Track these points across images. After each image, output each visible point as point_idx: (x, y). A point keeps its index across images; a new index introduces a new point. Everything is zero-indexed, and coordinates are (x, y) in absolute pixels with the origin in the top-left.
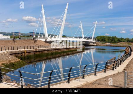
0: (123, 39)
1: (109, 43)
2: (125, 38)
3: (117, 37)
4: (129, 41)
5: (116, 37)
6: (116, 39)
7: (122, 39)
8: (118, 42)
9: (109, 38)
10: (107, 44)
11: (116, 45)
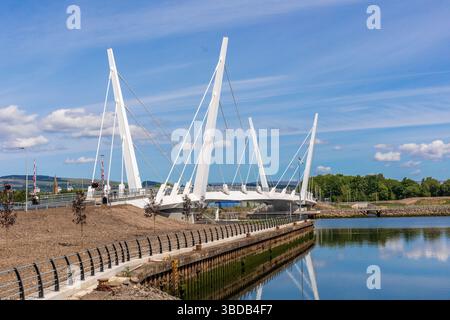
0: (413, 182)
1: (364, 205)
2: (418, 180)
3: (387, 178)
4: (436, 190)
5: (381, 175)
6: (383, 186)
7: (406, 182)
8: (393, 196)
9: (355, 182)
10: (356, 205)
11: (402, 208)
